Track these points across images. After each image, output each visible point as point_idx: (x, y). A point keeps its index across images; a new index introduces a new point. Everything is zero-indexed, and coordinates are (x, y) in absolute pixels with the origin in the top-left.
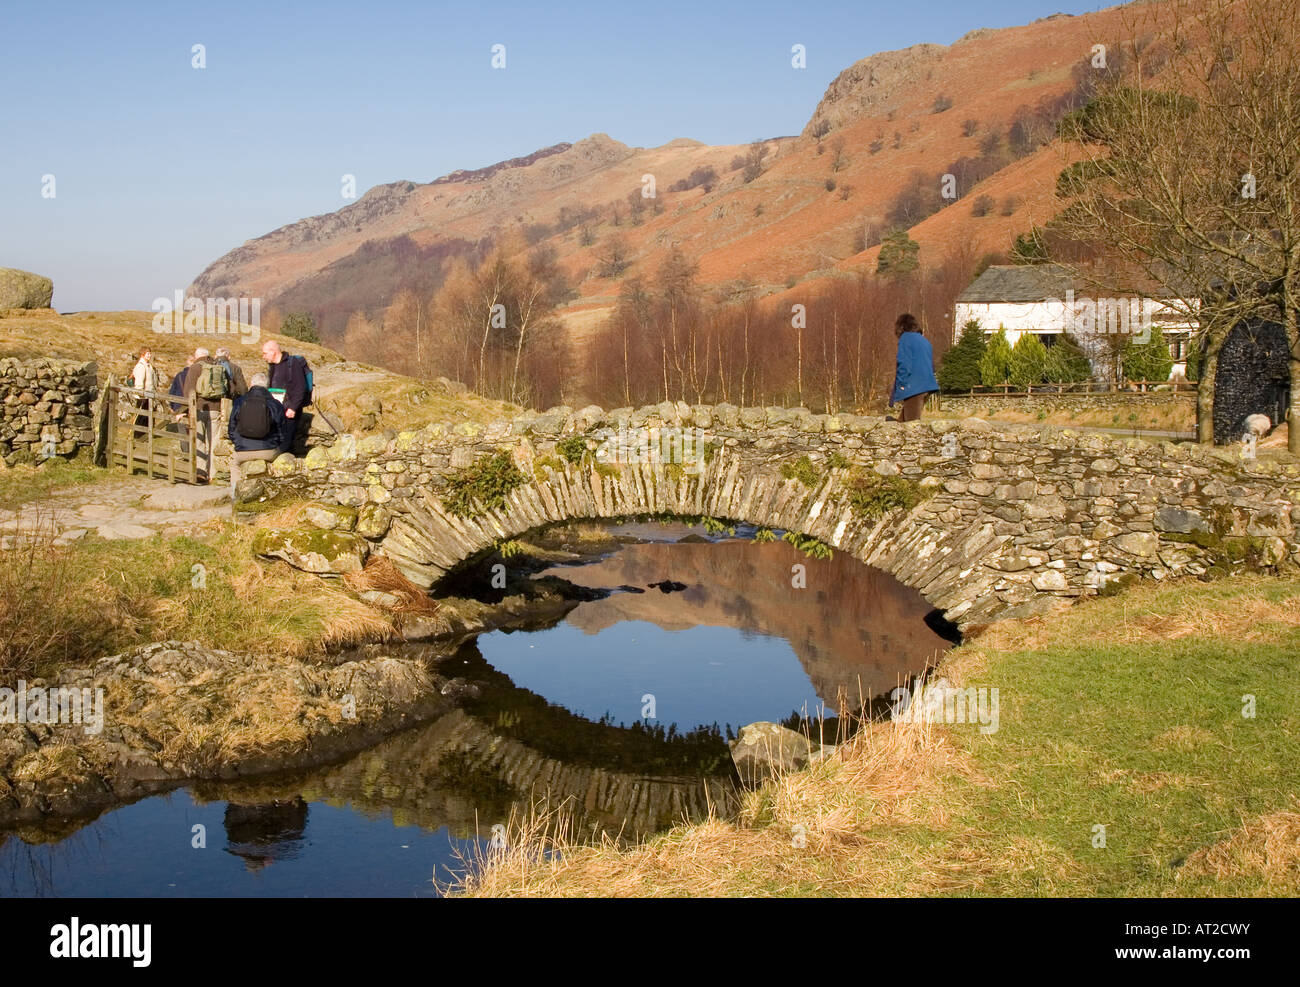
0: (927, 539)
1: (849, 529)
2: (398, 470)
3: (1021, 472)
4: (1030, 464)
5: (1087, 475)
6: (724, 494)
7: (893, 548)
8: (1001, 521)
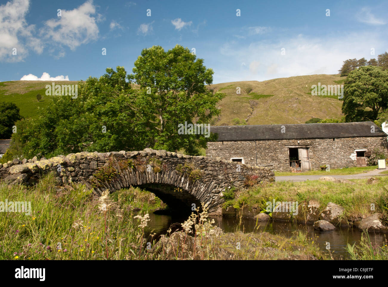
0: (203, 186)
1: (189, 185)
2: (72, 170)
3: (217, 168)
4: (217, 166)
5: (227, 169)
6: (165, 176)
7: (197, 189)
8: (215, 181)
